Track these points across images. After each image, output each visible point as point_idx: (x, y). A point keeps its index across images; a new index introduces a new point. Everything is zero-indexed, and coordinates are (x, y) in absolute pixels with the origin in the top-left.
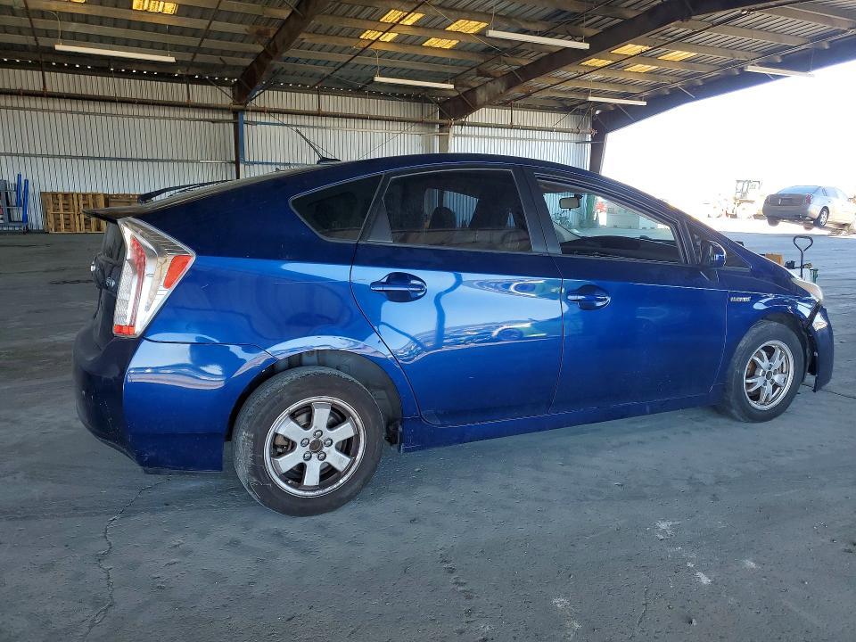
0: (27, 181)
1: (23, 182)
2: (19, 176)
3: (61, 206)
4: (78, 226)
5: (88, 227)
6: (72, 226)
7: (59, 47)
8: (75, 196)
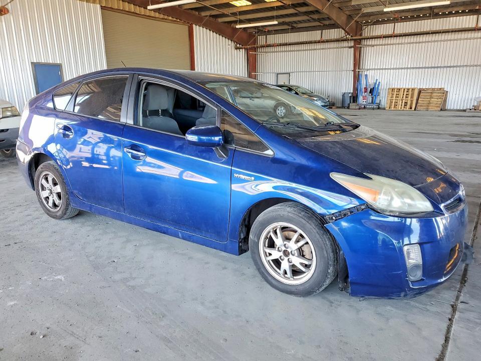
0: (379, 82)
1: (378, 83)
2: (377, 80)
3: (395, 96)
4: (400, 106)
5: (406, 107)
6: (398, 106)
7: (386, 10)
8: (403, 90)
